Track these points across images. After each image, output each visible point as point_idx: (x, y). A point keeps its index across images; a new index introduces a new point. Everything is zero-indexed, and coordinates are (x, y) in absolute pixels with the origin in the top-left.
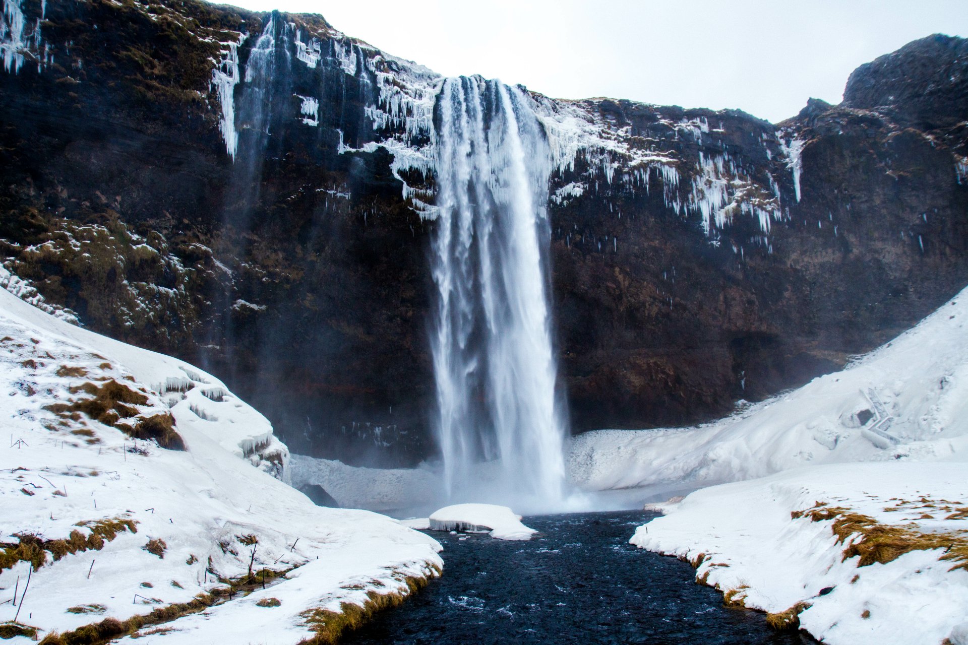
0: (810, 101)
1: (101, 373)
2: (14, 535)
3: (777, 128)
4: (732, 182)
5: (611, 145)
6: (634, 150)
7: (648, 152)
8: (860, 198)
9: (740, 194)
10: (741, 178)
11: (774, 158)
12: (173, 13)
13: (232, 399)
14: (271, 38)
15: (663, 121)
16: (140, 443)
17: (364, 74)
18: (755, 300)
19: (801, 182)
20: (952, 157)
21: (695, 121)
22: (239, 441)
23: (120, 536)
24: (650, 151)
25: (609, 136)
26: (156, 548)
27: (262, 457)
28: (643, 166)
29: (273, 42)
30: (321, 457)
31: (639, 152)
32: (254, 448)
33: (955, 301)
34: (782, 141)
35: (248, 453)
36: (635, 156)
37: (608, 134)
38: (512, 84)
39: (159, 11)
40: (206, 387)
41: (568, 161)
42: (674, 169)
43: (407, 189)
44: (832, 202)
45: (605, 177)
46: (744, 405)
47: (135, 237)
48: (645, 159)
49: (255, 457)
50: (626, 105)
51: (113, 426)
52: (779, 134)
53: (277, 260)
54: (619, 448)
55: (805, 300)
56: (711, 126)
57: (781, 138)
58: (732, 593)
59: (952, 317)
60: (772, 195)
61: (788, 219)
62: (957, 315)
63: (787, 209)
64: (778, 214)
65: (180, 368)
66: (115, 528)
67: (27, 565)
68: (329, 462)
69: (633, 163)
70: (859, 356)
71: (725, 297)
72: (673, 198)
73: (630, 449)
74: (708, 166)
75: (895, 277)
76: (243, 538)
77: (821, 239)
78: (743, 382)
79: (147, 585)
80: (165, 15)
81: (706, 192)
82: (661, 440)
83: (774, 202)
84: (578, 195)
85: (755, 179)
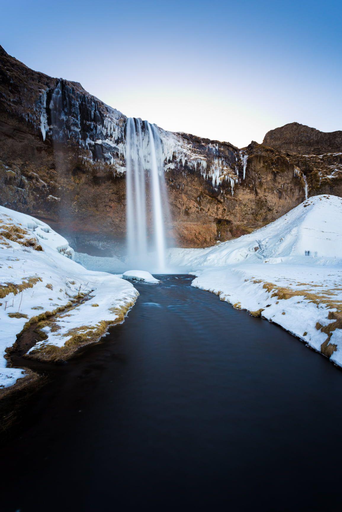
0: (252, 142)
1: (8, 222)
2: (5, 283)
3: (240, 150)
4: (223, 168)
5: (185, 151)
6: (193, 153)
7: (197, 155)
8: (263, 177)
9: (226, 173)
10: (226, 167)
11: (238, 161)
12: (17, 72)
13: (53, 232)
14: (60, 90)
15: (203, 144)
16: (26, 248)
17: (97, 112)
18: (226, 209)
19: (246, 170)
20: (294, 166)
21: (213, 145)
22: (56, 247)
23: (38, 283)
24: (198, 154)
25: (184, 147)
26: (49, 287)
27: (64, 253)
28: (195, 159)
29: (61, 92)
30: (80, 252)
31: (194, 154)
32: (62, 250)
33: (287, 214)
34: (242, 155)
35: (60, 251)
36: (193, 156)
37: (184, 146)
38: (152, 123)
39: (11, 71)
40: (43, 227)
41: (170, 156)
42: (205, 162)
43: (113, 160)
44: (254, 178)
45: (182, 162)
46: (219, 242)
47: (7, 167)
48: (196, 157)
49: (62, 253)
50: (191, 136)
51: (16, 241)
52: (240, 152)
53: (64, 182)
54: (179, 254)
55: (242, 210)
56: (219, 147)
57: (241, 154)
58: (236, 305)
59: (285, 219)
60: (236, 174)
61: (240, 183)
62: (287, 219)
63: (240, 179)
64: (237, 181)
65: (32, 220)
66: (35, 280)
67: (13, 293)
68: (83, 254)
69: (192, 158)
70: (256, 229)
71: (217, 207)
72: (204, 172)
73: (183, 254)
74: (216, 161)
75: (270, 205)
76: (71, 282)
77: (249, 190)
78: (219, 235)
79: (50, 299)
80: (14, 73)
81: (214, 171)
82: (192, 252)
83: (236, 176)
84: (172, 169)
85: (231, 168)
